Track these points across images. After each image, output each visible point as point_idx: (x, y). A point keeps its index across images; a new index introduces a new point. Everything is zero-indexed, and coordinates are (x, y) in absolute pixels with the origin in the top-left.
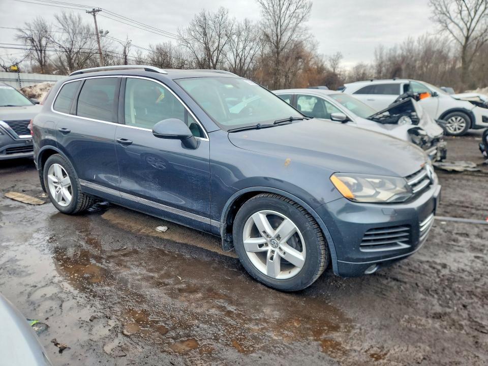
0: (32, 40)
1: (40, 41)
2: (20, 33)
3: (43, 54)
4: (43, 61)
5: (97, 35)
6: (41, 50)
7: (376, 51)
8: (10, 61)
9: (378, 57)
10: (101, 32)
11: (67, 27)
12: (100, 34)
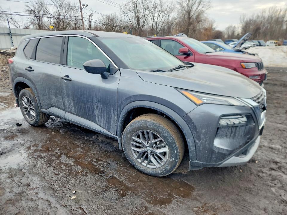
0: (35, 13)
1: (39, 13)
2: (27, 8)
3: (41, 21)
4: (41, 25)
5: (81, 7)
6: (40, 18)
7: (241, 18)
8: (24, 25)
9: (242, 21)
10: (84, 5)
11: (56, 3)
12: (82, 7)
